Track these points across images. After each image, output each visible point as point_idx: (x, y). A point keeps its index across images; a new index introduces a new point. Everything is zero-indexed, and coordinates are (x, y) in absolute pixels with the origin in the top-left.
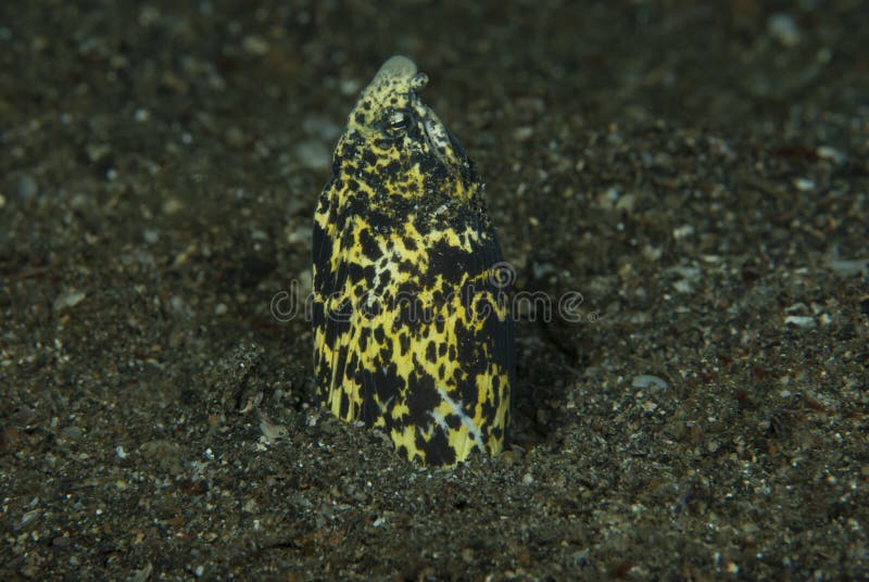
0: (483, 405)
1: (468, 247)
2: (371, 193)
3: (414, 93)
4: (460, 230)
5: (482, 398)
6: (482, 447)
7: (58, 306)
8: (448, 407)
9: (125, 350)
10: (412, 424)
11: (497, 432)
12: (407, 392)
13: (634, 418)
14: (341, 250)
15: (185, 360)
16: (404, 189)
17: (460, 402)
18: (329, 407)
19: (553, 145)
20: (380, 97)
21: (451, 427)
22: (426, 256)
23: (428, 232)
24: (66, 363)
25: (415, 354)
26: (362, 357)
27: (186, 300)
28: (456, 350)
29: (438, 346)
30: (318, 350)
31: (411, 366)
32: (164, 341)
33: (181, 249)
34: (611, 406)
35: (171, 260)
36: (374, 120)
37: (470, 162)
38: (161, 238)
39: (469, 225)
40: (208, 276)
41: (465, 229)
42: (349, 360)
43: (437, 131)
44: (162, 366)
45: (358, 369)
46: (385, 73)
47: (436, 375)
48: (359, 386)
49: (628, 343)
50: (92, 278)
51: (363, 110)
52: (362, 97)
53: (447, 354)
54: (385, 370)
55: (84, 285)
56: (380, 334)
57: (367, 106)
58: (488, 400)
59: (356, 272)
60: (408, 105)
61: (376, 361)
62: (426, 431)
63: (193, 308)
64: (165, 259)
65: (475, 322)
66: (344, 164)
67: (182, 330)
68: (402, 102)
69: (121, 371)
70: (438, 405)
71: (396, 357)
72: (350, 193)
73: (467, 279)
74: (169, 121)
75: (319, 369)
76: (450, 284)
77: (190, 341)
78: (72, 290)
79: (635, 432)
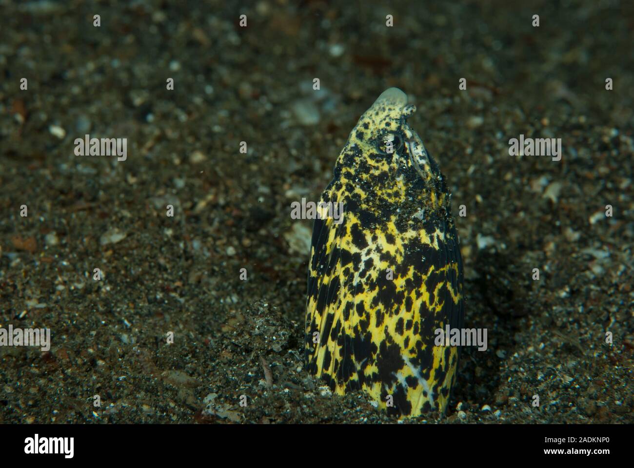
0: (436, 370)
1: (436, 245)
2: (363, 195)
3: (404, 119)
4: (430, 230)
5: (436, 365)
6: (432, 403)
7: (105, 241)
8: (409, 370)
9: (154, 283)
10: (379, 382)
11: (445, 392)
12: (378, 356)
13: (554, 387)
14: (335, 237)
15: (201, 297)
16: (389, 195)
17: (419, 367)
18: (315, 360)
19: (499, 135)
20: (377, 119)
21: (410, 386)
22: (402, 250)
23: (406, 231)
24: (107, 292)
25: (387, 327)
26: (345, 324)
27: (204, 242)
28: (419, 326)
29: (405, 322)
30: (310, 314)
31: (383, 336)
32: (185, 278)
33: (202, 197)
34: (536, 375)
35: (194, 205)
36: (371, 138)
37: (442, 176)
38: (187, 185)
39: (438, 227)
40: (222, 222)
41: (434, 231)
42: (334, 325)
43: (418, 151)
44: (182, 300)
45: (340, 334)
46: (382, 101)
47: (402, 345)
48: (341, 347)
49: (550, 315)
50: (132, 221)
51: (362, 129)
52: (363, 118)
53: (412, 329)
54: (363, 337)
55: (127, 226)
56: (361, 308)
57: (366, 126)
58: (440, 367)
59: (346, 257)
60: (399, 128)
61: (355, 329)
62: (390, 387)
63: (209, 250)
64: (188, 205)
65: (436, 305)
66: (344, 170)
67: (199, 270)
68: (394, 126)
69: (150, 302)
70: (401, 368)
71: (372, 328)
72: (347, 193)
73: (433, 271)
74: (195, 72)
75: (309, 329)
76: (419, 274)
77: (205, 279)
78: (116, 230)
79: (554, 399)
